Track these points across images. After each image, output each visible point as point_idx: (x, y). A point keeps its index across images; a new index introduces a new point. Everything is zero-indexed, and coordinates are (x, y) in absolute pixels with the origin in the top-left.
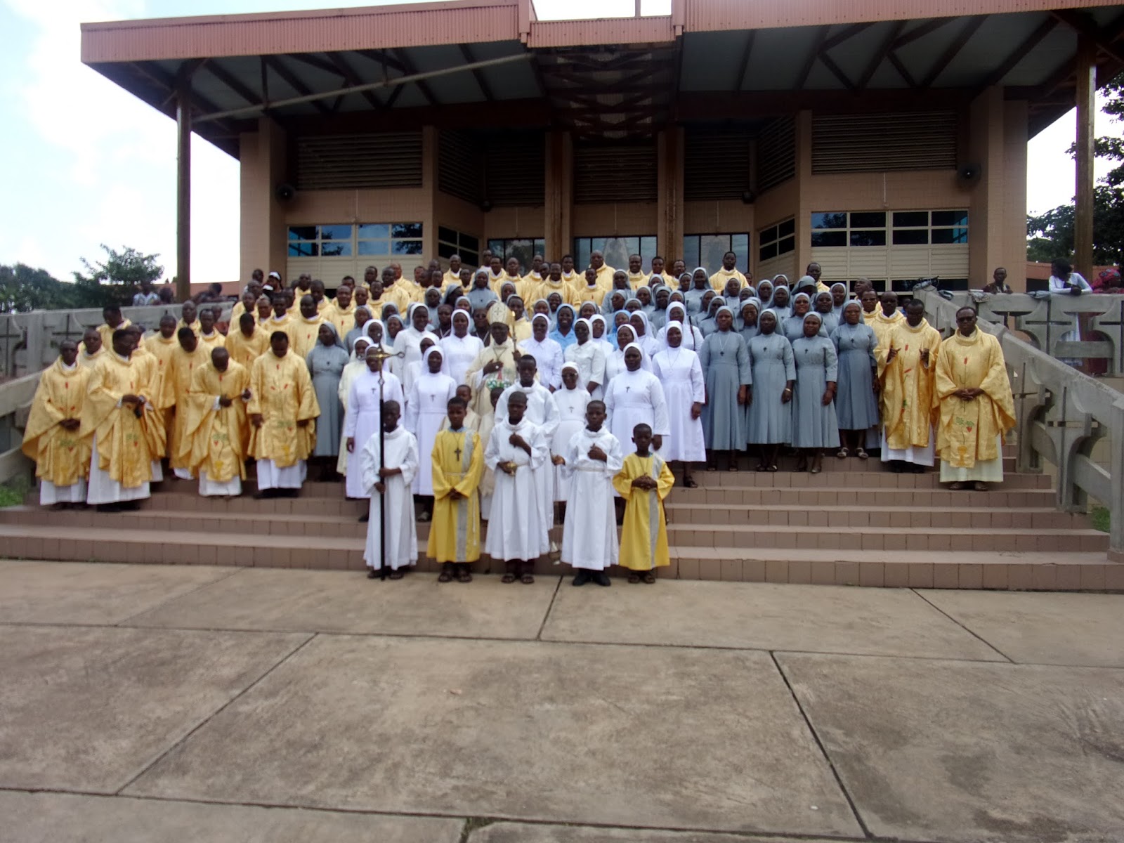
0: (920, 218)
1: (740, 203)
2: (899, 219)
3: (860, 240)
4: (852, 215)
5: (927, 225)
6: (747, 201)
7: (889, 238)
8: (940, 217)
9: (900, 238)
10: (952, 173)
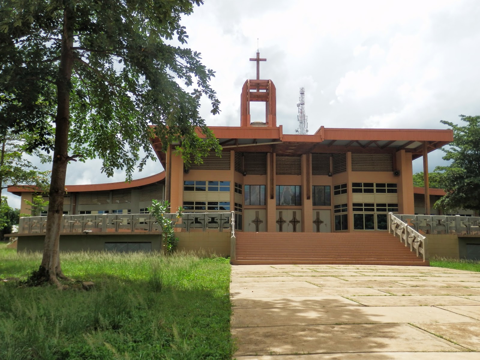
0: (383, 185)
1: (327, 176)
2: (378, 185)
3: (366, 191)
4: (364, 183)
5: (385, 187)
6: (329, 176)
7: (375, 191)
8: (389, 185)
9: (378, 191)
10: (392, 173)
